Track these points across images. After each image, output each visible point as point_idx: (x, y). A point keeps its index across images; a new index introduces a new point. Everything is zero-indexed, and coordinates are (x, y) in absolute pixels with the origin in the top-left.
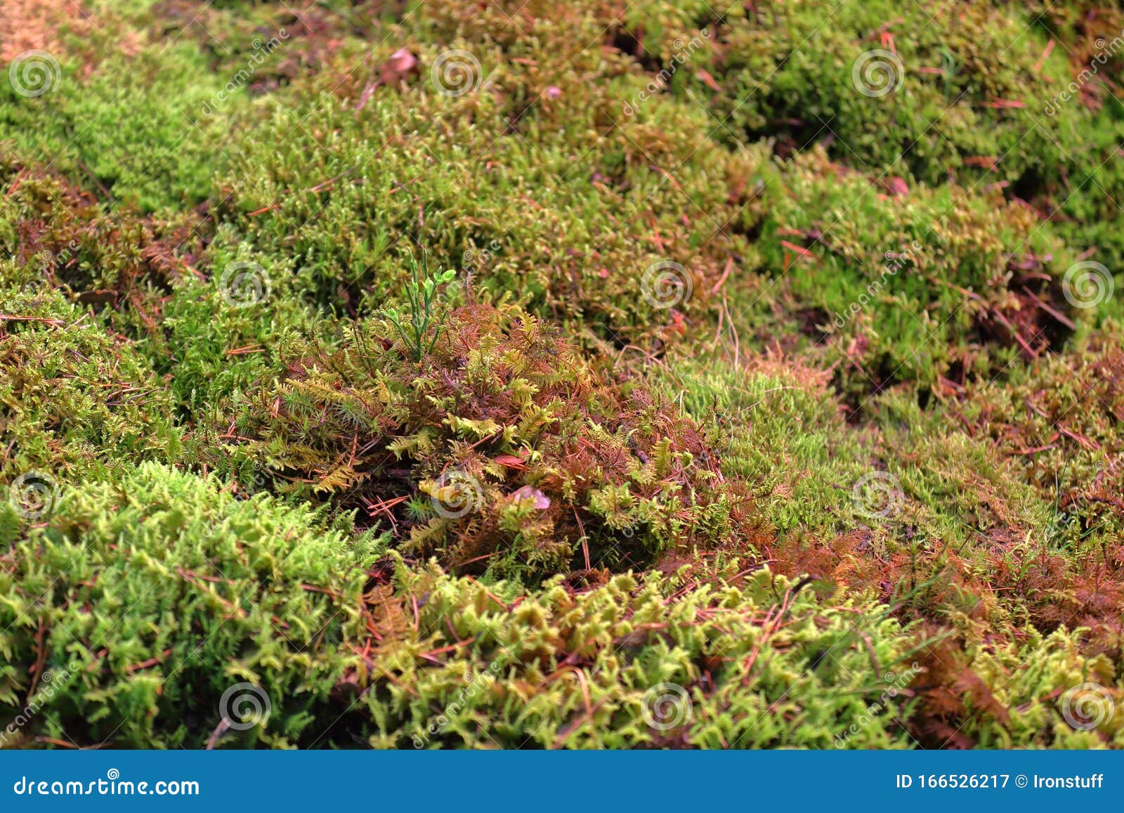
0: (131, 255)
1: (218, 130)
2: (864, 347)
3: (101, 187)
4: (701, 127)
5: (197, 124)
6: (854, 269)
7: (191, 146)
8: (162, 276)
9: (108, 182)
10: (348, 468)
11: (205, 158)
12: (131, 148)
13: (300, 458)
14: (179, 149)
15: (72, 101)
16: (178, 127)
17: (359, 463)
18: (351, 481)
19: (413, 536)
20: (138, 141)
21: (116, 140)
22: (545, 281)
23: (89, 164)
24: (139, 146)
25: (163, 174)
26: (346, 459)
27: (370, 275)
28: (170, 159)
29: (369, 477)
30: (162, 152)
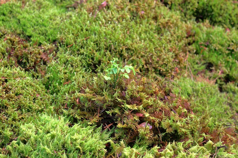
0: (37, 58)
1: (58, 22)
2: (223, 73)
3: (28, 38)
4: (179, 18)
5: (52, 20)
6: (219, 52)
7: (51, 26)
8: (45, 62)
9: (30, 37)
10: (97, 117)
11: (55, 29)
12: (35, 27)
13: (85, 115)
14: (48, 27)
15: (20, 15)
16: (47, 22)
17: (100, 115)
18: (98, 120)
19: (116, 136)
20: (37, 25)
21: (32, 25)
22: (144, 62)
23: (25, 32)
24: (38, 27)
25: (44, 34)
26: (97, 115)
27: (100, 62)
28: (46, 30)
29: (103, 118)
30: (43, 28)
